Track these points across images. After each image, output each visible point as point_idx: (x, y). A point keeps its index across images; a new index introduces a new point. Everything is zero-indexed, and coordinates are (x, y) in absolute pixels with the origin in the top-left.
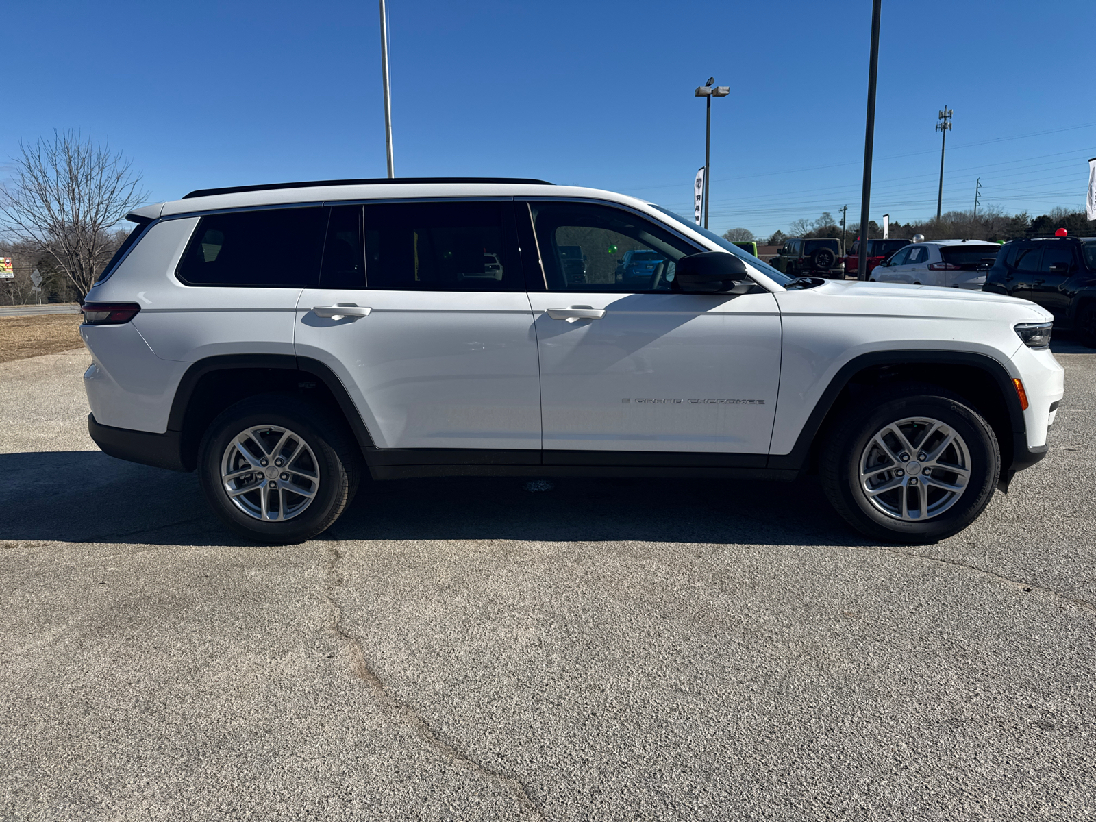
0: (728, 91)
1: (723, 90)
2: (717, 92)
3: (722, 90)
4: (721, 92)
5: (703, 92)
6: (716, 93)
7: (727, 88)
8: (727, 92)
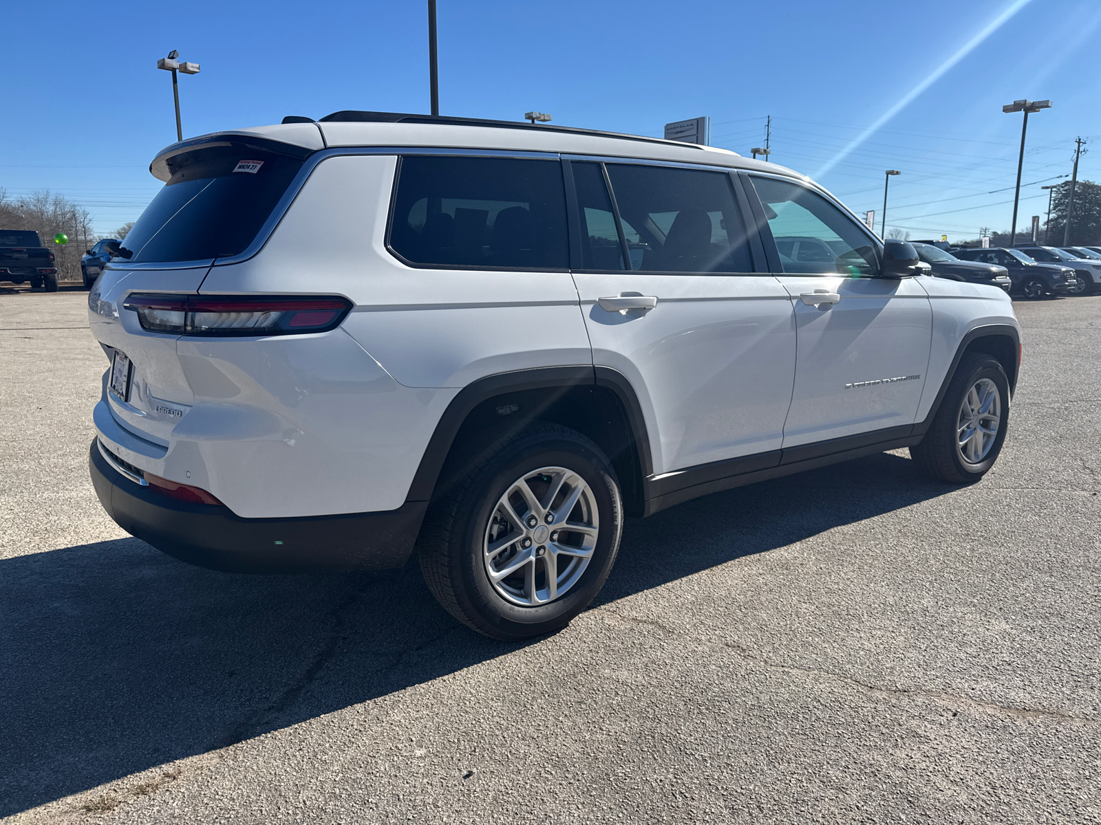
0: (199, 69)
1: (193, 67)
2: (186, 68)
3: (191, 66)
4: (191, 69)
5: (169, 66)
6: (184, 69)
7: (197, 66)
8: (197, 70)
